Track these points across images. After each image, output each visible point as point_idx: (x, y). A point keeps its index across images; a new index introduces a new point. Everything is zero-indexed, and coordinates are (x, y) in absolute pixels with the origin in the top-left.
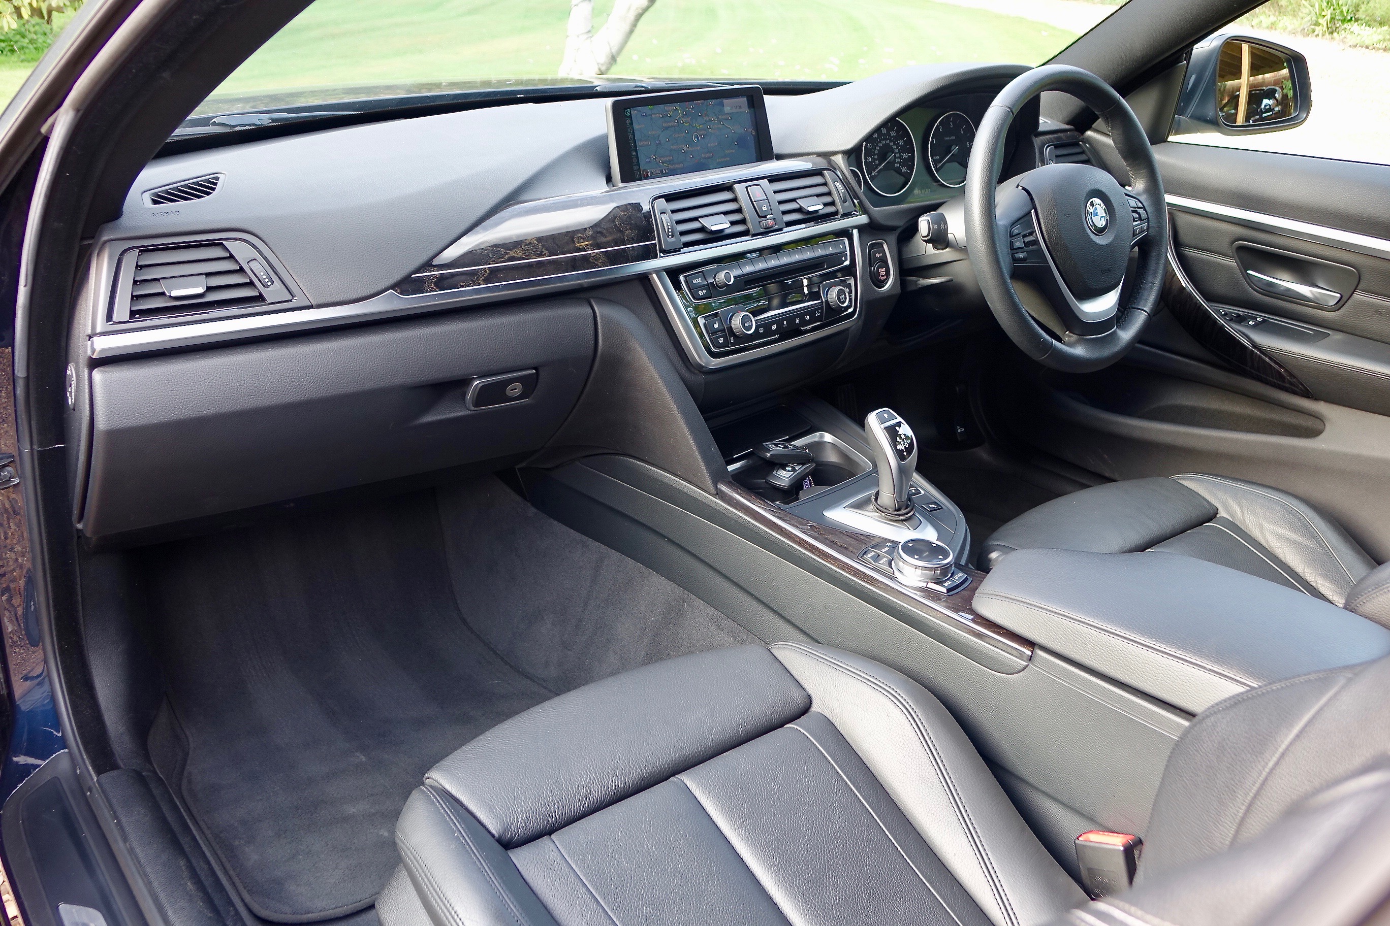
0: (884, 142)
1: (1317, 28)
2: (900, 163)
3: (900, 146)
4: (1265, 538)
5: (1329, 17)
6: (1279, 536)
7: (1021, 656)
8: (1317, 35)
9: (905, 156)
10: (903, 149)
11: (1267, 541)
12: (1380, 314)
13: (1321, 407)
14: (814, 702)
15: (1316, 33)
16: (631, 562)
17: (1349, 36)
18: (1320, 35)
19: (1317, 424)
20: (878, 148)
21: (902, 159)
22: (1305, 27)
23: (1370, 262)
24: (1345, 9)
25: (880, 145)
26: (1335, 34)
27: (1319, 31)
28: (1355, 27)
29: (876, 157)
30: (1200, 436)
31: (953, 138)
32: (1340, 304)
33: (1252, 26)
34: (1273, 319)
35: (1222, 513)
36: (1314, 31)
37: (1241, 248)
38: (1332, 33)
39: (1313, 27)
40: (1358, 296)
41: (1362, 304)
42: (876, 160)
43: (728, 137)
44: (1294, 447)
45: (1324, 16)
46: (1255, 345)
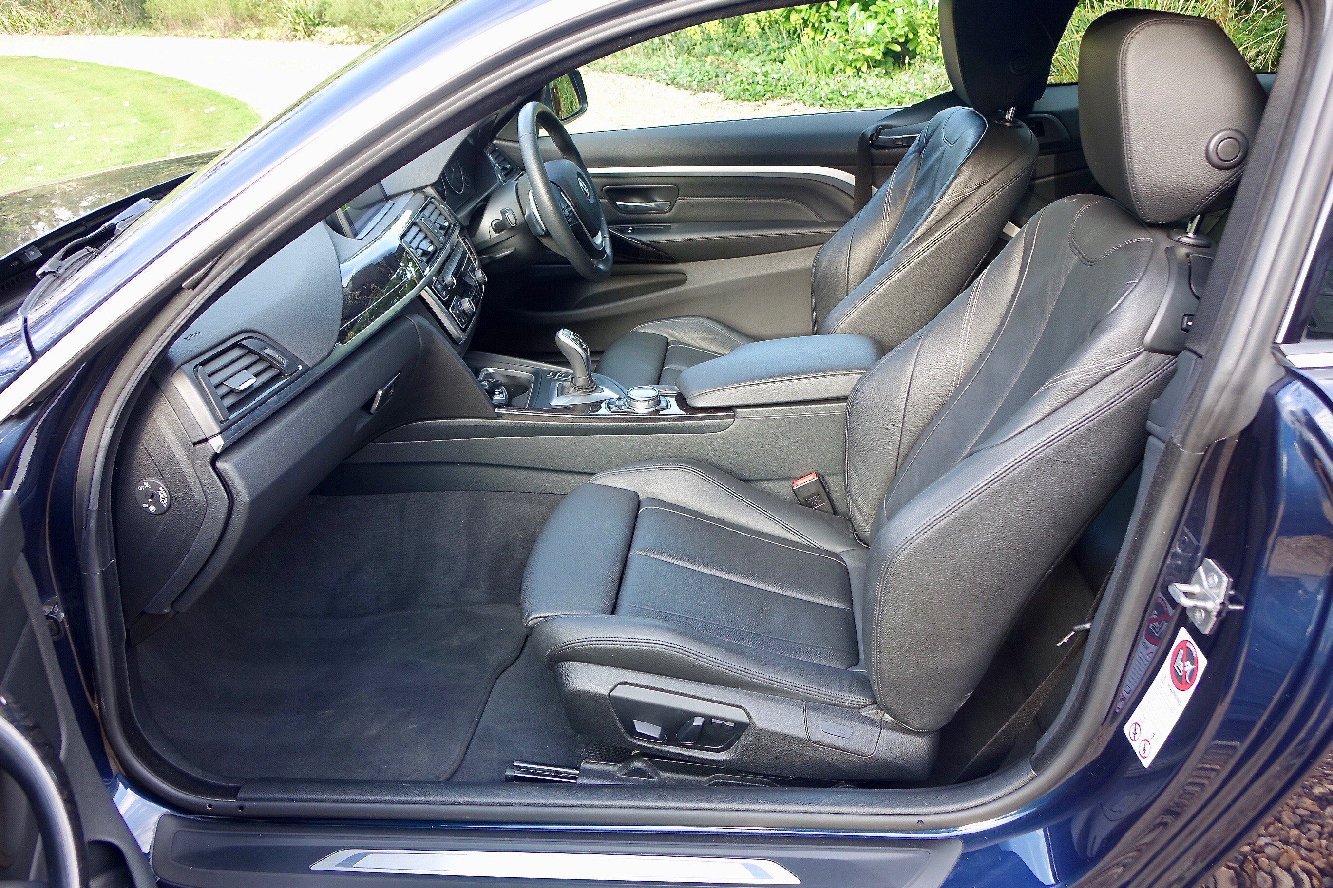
1: (298, 34)
4: (697, 343)
5: (302, 24)
6: (702, 339)
7: (728, 417)
8: (300, 39)
11: (700, 345)
12: (693, 207)
13: (680, 266)
14: (639, 494)
15: (298, 37)
16: (429, 494)
17: (323, 36)
18: (302, 38)
19: (682, 277)
22: (288, 33)
23: (684, 180)
24: (311, 16)
26: (312, 36)
27: (300, 35)
28: (322, 29)
30: (624, 305)
32: (671, 207)
33: (244, 39)
34: (638, 226)
35: (670, 339)
36: (295, 36)
37: (608, 191)
38: (309, 36)
39: (294, 33)
40: (679, 200)
41: (683, 204)
44: (676, 293)
45: (299, 24)
46: (642, 243)
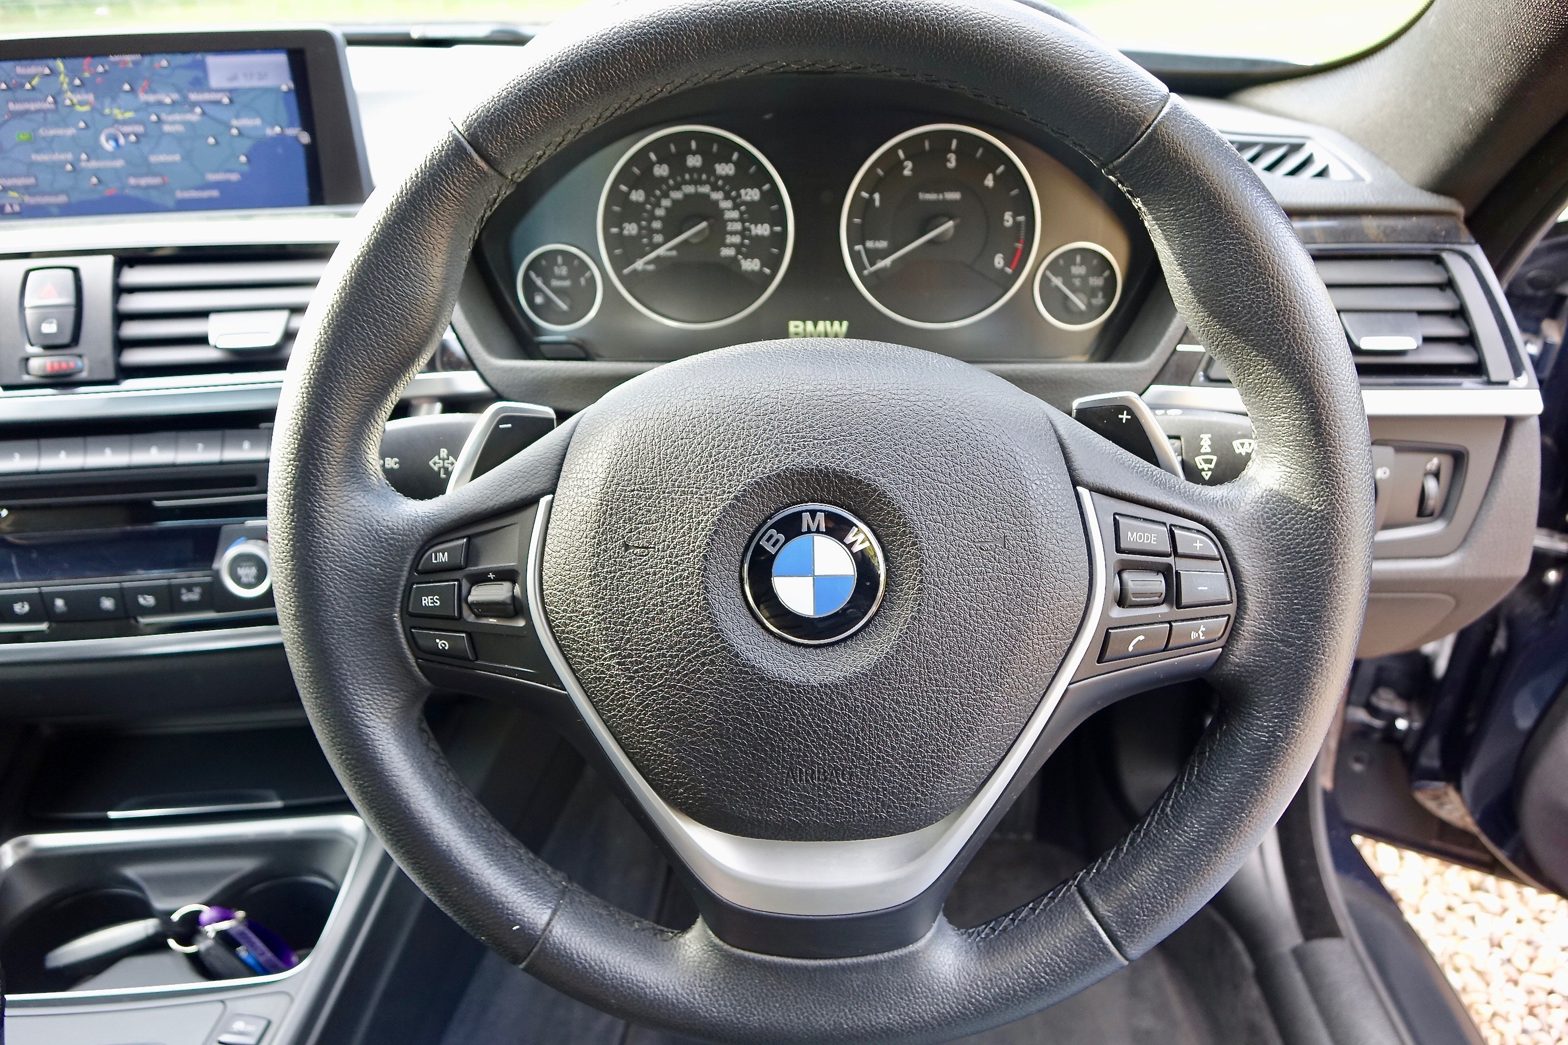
0: (690, 189)
2: (738, 247)
3: (744, 203)
9: (762, 230)
10: (753, 213)
20: (666, 203)
21: (750, 238)
25: (677, 195)
29: (657, 225)
31: (954, 196)
42: (657, 232)
43: (217, 143)
